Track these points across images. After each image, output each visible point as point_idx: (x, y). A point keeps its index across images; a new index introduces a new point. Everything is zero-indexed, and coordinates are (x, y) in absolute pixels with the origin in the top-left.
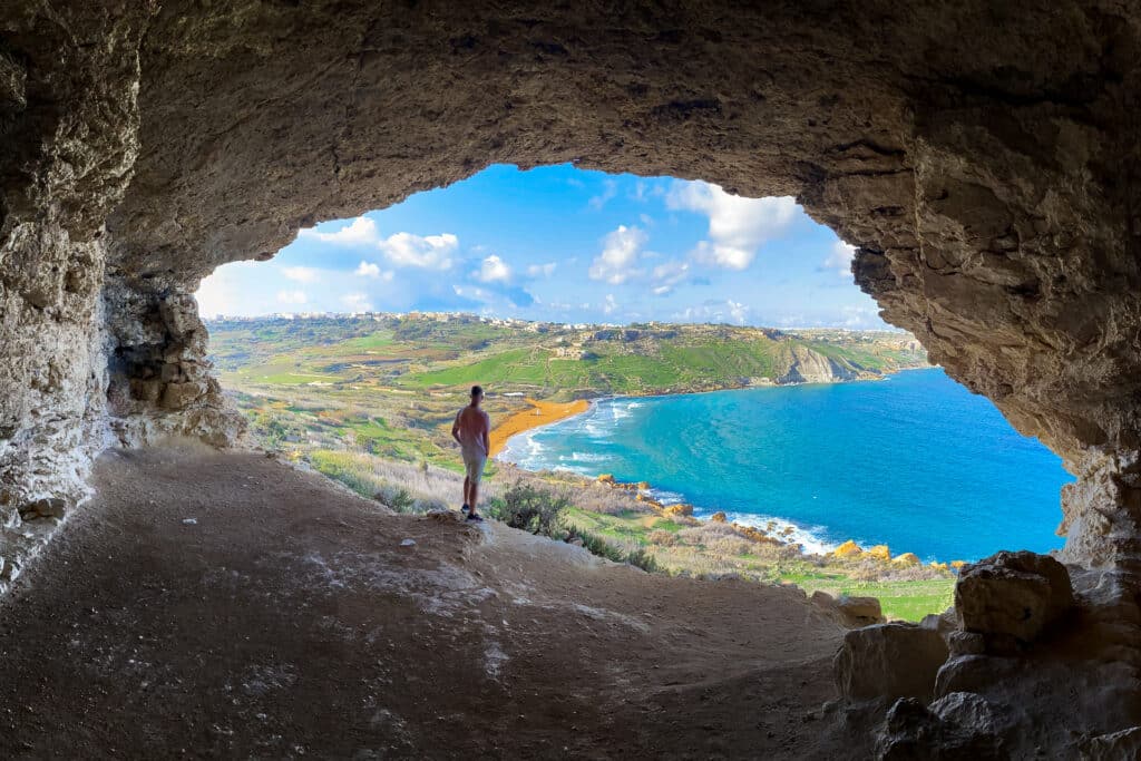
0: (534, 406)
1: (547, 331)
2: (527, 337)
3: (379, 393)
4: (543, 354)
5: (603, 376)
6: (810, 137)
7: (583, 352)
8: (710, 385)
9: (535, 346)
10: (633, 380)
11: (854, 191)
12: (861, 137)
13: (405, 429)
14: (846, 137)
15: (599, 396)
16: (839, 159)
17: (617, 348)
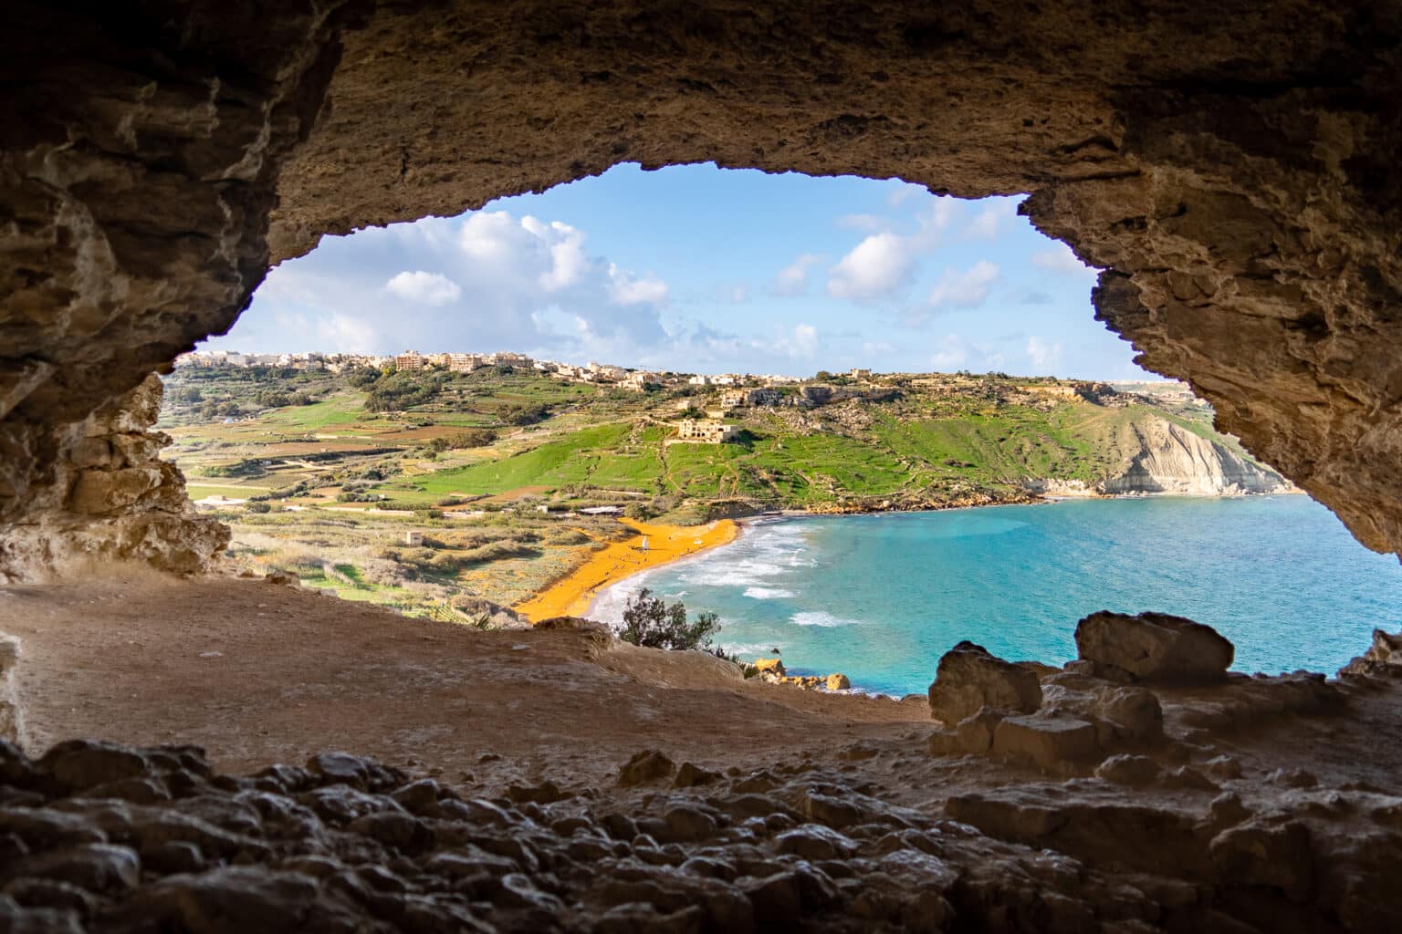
0: (638, 533)
1: (660, 387)
2: (623, 400)
3: (342, 516)
4: (654, 431)
5: (765, 475)
6: (1029, 138)
7: (727, 428)
8: (966, 495)
9: (637, 417)
10: (818, 483)
11: (1088, 199)
12: (1091, 136)
13: (397, 585)
14: (1073, 136)
15: (755, 513)
16: (1064, 163)
17: (793, 422)
